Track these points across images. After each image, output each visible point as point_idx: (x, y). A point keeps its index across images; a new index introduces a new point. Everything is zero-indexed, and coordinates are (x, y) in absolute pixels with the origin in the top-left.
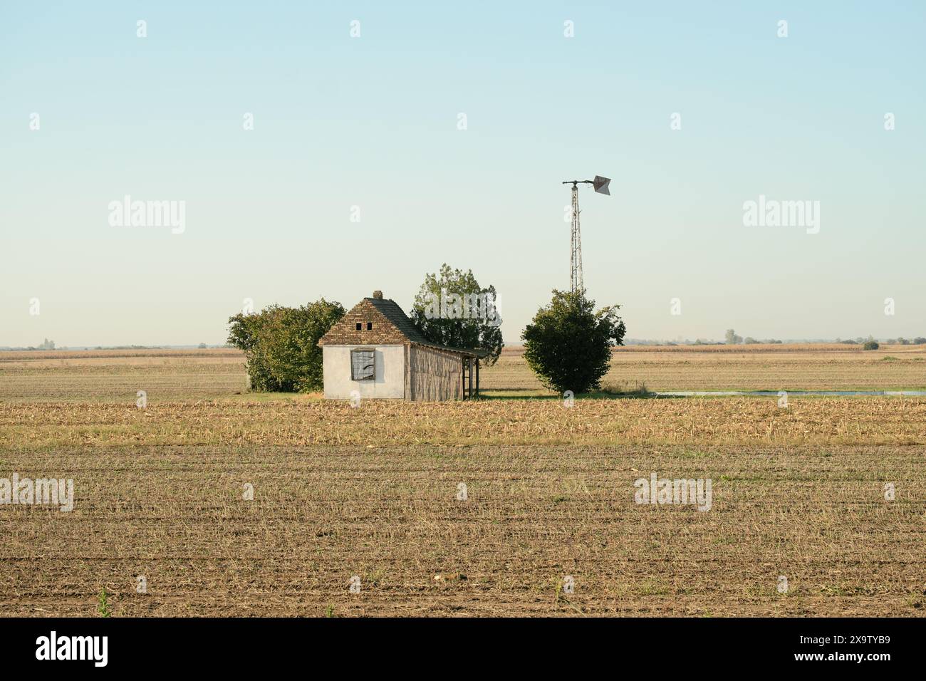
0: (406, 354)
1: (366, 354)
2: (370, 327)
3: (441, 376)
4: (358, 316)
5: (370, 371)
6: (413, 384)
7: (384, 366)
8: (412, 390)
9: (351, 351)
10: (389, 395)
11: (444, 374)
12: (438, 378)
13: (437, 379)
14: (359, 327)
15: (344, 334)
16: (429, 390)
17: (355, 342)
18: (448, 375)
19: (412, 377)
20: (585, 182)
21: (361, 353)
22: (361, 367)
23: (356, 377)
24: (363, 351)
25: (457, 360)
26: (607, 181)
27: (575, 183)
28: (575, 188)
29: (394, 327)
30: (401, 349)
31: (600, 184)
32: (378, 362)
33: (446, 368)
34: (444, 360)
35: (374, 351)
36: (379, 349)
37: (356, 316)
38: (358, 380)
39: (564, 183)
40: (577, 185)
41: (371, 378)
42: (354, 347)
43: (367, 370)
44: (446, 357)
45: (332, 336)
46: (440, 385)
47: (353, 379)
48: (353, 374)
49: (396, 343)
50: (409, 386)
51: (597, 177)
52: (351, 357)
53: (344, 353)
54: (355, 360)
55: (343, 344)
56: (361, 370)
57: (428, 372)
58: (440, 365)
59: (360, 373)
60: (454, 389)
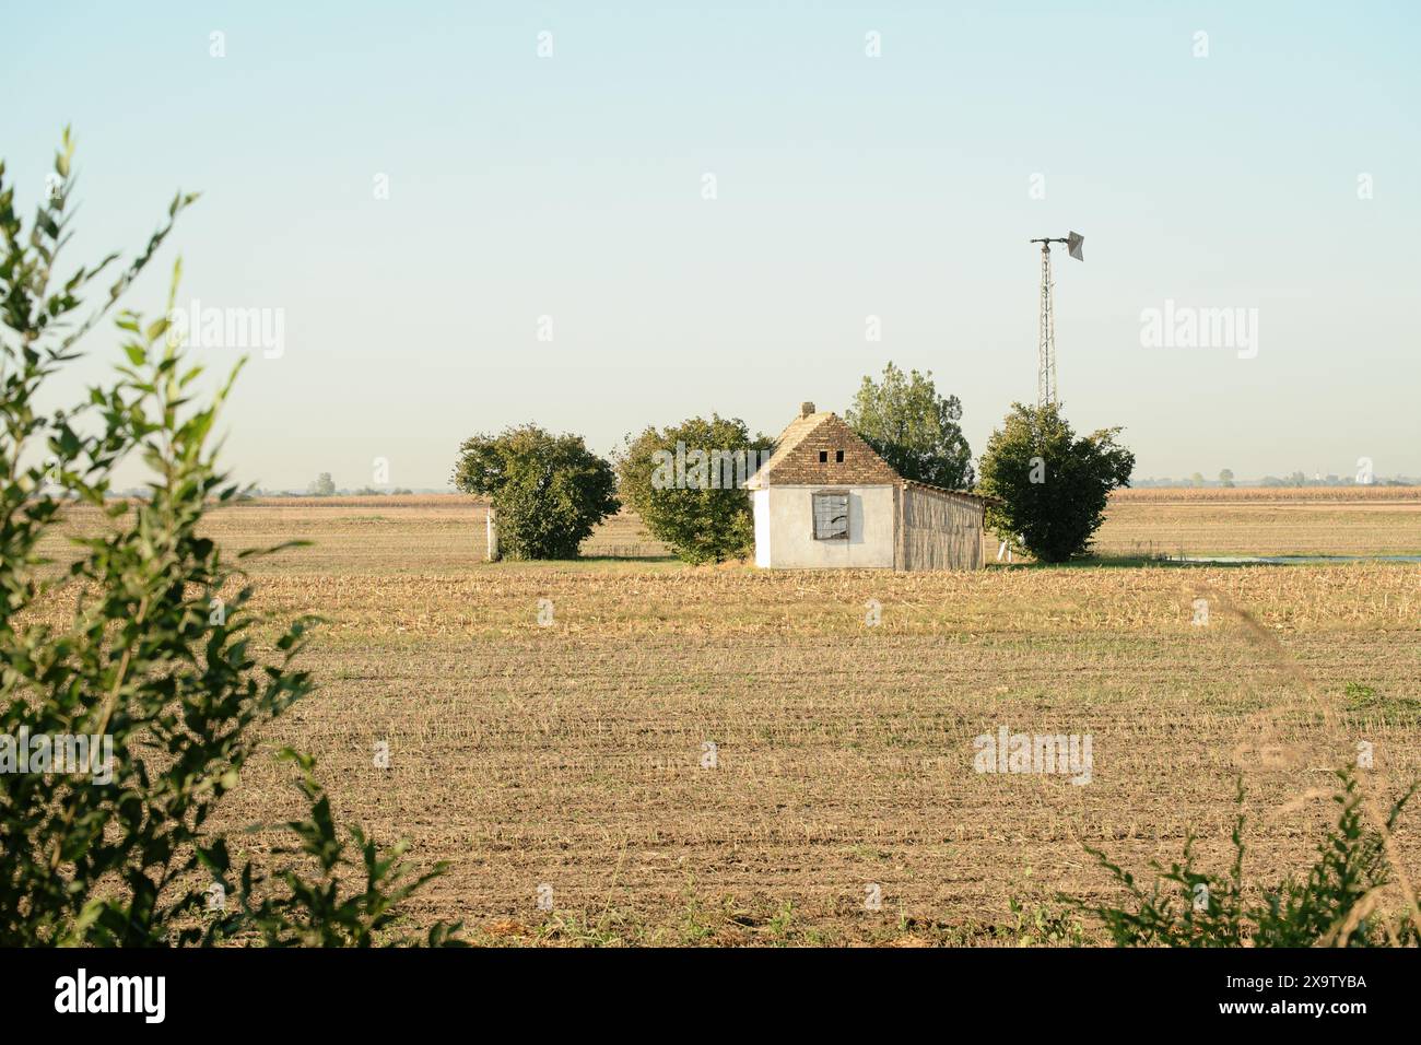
0: (896, 500)
1: (837, 499)
2: (840, 457)
3: (950, 533)
4: (824, 441)
5: (840, 526)
6: (907, 546)
7: (863, 517)
8: (907, 555)
9: (813, 495)
10: (870, 562)
11: (955, 530)
12: (947, 537)
13: (943, 537)
14: (823, 457)
15: (800, 468)
16: (932, 554)
17: (818, 481)
18: (961, 530)
19: (907, 535)
20: (1059, 241)
21: (829, 498)
22: (829, 519)
23: (820, 535)
24: (831, 495)
25: (974, 509)
26: (1080, 239)
27: (1047, 241)
28: (1046, 250)
29: (877, 458)
30: (888, 491)
31: (1074, 243)
32: (854, 512)
33: (957, 520)
34: (954, 507)
35: (846, 494)
36: (855, 491)
37: (819, 441)
38: (824, 539)
39: (1033, 241)
40: (1050, 245)
41: (844, 536)
42: (818, 488)
43: (837, 524)
44: (956, 503)
45: (783, 472)
46: (949, 546)
47: (816, 538)
48: (815, 529)
49: (881, 482)
50: (901, 548)
51: (1072, 234)
52: (813, 504)
53: (800, 497)
54: (819, 509)
55: (800, 483)
56: (828, 524)
57: (930, 528)
58: (948, 517)
59: (826, 528)
60: (971, 552)
